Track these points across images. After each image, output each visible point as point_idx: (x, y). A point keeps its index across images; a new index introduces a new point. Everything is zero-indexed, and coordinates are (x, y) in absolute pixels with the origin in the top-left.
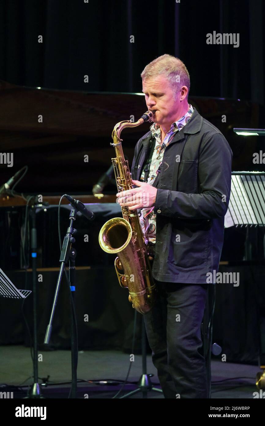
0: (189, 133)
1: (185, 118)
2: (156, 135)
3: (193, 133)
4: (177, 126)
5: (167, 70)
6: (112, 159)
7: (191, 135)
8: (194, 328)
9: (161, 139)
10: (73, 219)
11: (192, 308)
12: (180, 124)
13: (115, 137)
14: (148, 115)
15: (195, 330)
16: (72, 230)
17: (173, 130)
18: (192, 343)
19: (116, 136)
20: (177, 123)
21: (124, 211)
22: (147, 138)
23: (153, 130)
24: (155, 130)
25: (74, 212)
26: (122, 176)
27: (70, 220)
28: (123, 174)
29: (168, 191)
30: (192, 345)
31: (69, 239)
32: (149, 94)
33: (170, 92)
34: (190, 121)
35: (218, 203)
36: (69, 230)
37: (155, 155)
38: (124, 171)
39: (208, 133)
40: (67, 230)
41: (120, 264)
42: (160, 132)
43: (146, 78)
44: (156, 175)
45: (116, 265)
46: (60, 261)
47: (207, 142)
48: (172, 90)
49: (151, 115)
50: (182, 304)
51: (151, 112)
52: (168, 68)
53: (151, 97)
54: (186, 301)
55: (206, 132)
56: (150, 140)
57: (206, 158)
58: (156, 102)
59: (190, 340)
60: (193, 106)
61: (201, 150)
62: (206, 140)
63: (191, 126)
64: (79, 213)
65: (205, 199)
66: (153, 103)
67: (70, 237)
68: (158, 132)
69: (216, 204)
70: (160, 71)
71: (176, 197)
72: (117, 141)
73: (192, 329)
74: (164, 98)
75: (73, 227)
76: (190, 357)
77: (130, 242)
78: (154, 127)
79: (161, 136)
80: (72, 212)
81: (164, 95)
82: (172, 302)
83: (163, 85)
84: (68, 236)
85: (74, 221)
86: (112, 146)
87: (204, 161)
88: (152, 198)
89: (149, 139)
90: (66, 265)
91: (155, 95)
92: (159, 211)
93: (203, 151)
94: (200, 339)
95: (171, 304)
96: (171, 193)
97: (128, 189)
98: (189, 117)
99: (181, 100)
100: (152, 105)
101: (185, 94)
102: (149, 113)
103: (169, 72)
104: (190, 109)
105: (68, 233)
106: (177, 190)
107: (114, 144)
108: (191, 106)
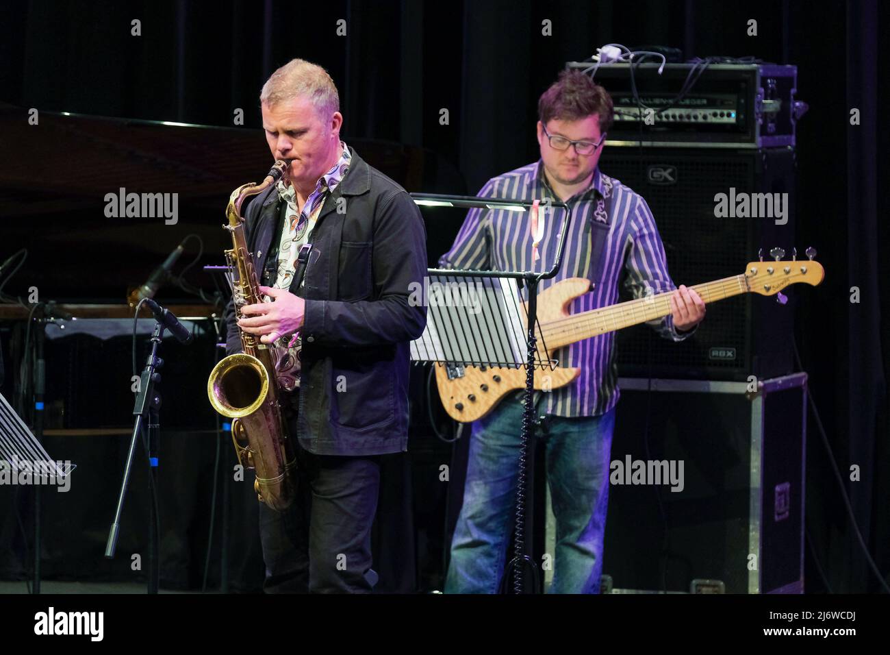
0: (350, 193)
1: (339, 168)
2: (289, 198)
3: (357, 194)
4: (327, 182)
5: (309, 85)
6: (225, 251)
7: (354, 198)
8: (358, 534)
9: (297, 204)
10: (157, 341)
11: (356, 499)
12: (332, 179)
13: (231, 214)
14: (280, 169)
15: (361, 536)
16: (156, 360)
17: (319, 191)
18: (356, 560)
19: (234, 213)
20: (327, 177)
21: (247, 339)
22: (271, 205)
23: (282, 189)
24: (284, 188)
25: (159, 329)
26: (243, 281)
27: (151, 344)
28: (245, 276)
29: (323, 303)
30: (357, 563)
31: (151, 375)
32: (280, 131)
33: (317, 123)
34: (347, 172)
35: (412, 318)
36: (151, 360)
37: (288, 234)
38: (248, 272)
39: (386, 192)
40: (146, 358)
41: (242, 429)
42: (293, 191)
43: (274, 104)
44: (294, 270)
45: (234, 432)
46: (134, 413)
47: (386, 208)
48: (320, 121)
49: (284, 168)
50: (339, 492)
51: (284, 163)
52: (310, 83)
53: (282, 137)
54: (347, 486)
55: (382, 191)
56: (277, 206)
57: (386, 237)
58: (292, 144)
59: (353, 555)
60: (347, 145)
61: (376, 224)
62: (384, 204)
63: (352, 181)
64: (167, 333)
65: (388, 311)
66: (288, 146)
67: (152, 373)
68: (291, 191)
69: (406, 317)
70: (297, 88)
71: (339, 313)
72: (237, 222)
73: (356, 535)
74: (306, 137)
75: (157, 355)
76: (350, 584)
77: (266, 398)
78: (283, 184)
79: (296, 198)
80: (156, 329)
81: (309, 132)
82: (323, 488)
83: (306, 113)
84: (148, 370)
85: (158, 345)
86: (227, 230)
87: (385, 242)
88: (298, 319)
89: (275, 204)
90: (144, 422)
91: (291, 134)
92: (311, 339)
93: (379, 225)
94: (369, 552)
95: (318, 493)
96: (329, 307)
97: (256, 302)
98: (344, 165)
99: (332, 136)
100: (285, 152)
101: (338, 126)
102: (282, 166)
103: (312, 90)
104: (345, 150)
105: (149, 365)
106: (338, 300)
107: (231, 227)
108: (345, 144)
